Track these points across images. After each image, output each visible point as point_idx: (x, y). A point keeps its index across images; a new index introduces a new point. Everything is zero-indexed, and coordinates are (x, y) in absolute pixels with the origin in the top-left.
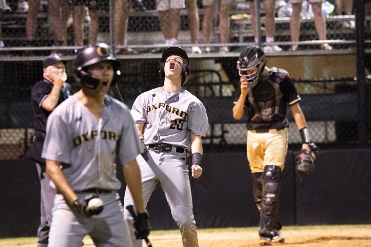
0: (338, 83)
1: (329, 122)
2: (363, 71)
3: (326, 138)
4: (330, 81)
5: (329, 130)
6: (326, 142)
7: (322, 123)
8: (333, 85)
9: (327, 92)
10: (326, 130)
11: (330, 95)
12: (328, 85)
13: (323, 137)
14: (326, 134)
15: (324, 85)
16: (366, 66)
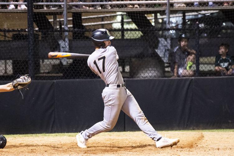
0: (15, 33)
1: (8, 61)
2: (32, 24)
3: (6, 72)
4: (9, 31)
5: (8, 67)
6: (5, 75)
7: (3, 61)
8: (11, 34)
9: (7, 39)
10: (6, 67)
11: (9, 41)
12: (7, 34)
13: (4, 71)
14: (6, 69)
15: (5, 34)
16: (34, 21)
